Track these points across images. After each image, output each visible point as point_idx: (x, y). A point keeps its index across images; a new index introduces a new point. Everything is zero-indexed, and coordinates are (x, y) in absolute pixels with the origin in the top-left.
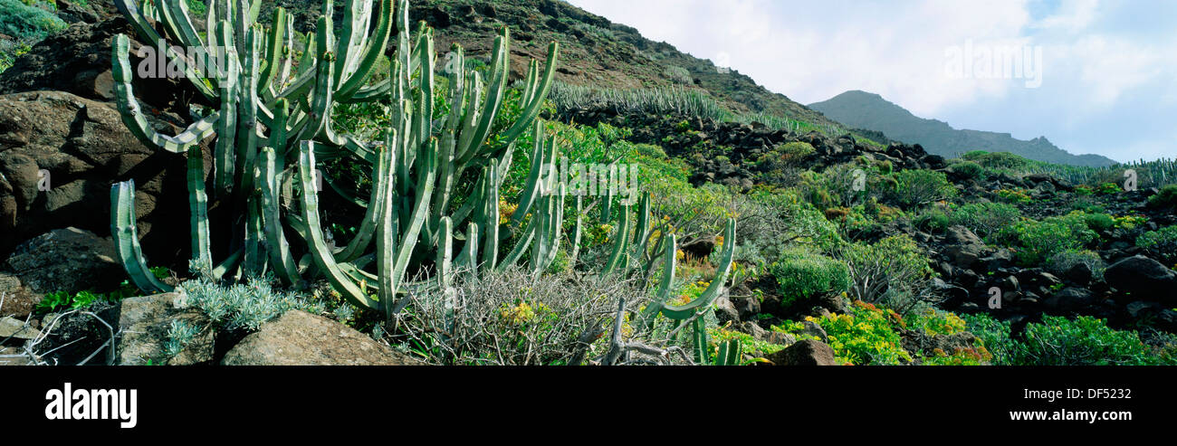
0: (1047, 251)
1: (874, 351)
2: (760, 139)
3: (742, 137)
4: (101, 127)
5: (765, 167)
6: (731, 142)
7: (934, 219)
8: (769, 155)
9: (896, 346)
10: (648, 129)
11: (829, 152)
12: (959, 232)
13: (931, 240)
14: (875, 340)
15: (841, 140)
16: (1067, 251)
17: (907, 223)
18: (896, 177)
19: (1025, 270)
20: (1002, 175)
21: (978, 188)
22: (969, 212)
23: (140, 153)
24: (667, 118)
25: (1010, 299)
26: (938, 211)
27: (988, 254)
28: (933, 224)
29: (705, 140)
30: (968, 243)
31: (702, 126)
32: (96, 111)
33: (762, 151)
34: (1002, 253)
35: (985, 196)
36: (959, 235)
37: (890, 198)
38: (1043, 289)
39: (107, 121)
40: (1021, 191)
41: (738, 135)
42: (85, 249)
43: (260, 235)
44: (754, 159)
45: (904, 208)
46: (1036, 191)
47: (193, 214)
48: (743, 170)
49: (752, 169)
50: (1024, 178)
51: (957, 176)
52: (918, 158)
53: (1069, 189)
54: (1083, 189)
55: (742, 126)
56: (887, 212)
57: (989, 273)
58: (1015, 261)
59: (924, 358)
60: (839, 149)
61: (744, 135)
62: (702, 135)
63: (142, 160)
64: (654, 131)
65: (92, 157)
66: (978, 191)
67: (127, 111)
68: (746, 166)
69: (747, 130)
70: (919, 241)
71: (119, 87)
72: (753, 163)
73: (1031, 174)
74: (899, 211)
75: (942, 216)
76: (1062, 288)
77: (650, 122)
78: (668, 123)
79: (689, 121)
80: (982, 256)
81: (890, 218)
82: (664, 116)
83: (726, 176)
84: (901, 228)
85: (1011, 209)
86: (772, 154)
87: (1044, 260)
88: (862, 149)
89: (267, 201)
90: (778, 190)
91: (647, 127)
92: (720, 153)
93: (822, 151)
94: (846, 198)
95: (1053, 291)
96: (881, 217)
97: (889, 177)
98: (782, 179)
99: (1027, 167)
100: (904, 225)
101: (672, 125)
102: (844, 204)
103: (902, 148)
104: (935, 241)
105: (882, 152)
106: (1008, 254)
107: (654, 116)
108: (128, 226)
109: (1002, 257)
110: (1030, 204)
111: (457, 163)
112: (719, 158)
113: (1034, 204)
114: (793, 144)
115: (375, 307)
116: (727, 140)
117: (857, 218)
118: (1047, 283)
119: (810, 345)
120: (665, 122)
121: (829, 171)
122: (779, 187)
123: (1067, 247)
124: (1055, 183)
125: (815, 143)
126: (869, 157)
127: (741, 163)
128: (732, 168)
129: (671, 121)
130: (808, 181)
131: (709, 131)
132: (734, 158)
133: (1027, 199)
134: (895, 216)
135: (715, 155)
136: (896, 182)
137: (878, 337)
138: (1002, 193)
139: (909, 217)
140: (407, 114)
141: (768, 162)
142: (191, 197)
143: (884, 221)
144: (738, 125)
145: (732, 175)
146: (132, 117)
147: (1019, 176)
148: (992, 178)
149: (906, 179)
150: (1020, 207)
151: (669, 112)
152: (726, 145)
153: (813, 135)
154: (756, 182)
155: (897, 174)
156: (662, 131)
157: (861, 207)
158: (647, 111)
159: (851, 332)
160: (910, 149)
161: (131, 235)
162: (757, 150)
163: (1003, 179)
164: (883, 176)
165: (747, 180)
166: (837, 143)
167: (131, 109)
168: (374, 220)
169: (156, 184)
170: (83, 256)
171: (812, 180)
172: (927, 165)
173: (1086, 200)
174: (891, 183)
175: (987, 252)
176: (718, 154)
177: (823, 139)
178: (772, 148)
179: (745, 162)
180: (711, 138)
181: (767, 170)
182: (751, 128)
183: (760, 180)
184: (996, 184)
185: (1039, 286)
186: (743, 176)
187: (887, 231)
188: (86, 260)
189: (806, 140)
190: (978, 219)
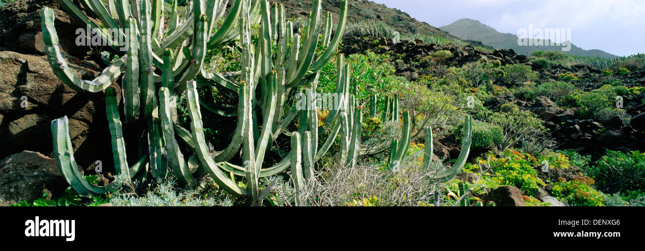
0: (594, 109)
1: (523, 180)
2: (421, 49)
3: (410, 49)
4: (39, 77)
5: (424, 65)
6: (404, 51)
7: (526, 93)
8: (426, 58)
9: (535, 177)
10: (356, 46)
11: (460, 55)
12: (544, 100)
13: (526, 105)
14: (522, 173)
15: (466, 48)
16: (606, 109)
17: (511, 95)
18: (503, 69)
19: (583, 121)
20: (560, 65)
21: (547, 73)
22: (546, 87)
23: (70, 92)
24: (366, 39)
25: (575, 138)
26: (528, 87)
27: (561, 112)
28: (526, 96)
29: (389, 51)
30: (550, 106)
31: (386, 43)
32: (35, 65)
33: (422, 56)
34: (569, 111)
35: (552, 78)
36: (543, 101)
37: (500, 81)
38: (594, 131)
39: (44, 71)
40: (571, 74)
41: (408, 47)
42: (36, 167)
43: (162, 150)
44: (418, 61)
45: (509, 86)
46: (580, 73)
47: (112, 137)
48: (412, 67)
49: (417, 67)
50: (571, 66)
51: (535, 67)
52: (512, 57)
53: (598, 72)
54: (607, 71)
55: (409, 42)
56: (498, 89)
57: (562, 123)
58: (577, 115)
59: (552, 183)
60: (466, 54)
61: (411, 47)
62: (387, 48)
63: (71, 97)
64: (359, 46)
65: (35, 99)
66: (548, 75)
67: (57, 67)
68: (413, 65)
69: (413, 44)
70: (519, 106)
71: (50, 49)
72: (417, 63)
73: (576, 64)
74: (505, 88)
75: (531, 90)
76: (605, 131)
77: (357, 42)
78: (367, 42)
79: (379, 40)
80: (558, 113)
81: (501, 93)
82: (364, 38)
83: (403, 71)
84: (507, 98)
85: (569, 85)
86: (428, 58)
87: (592, 114)
88: (479, 53)
89: (166, 127)
90: (433, 78)
91: (356, 44)
92: (398, 58)
93: (456, 55)
94: (475, 82)
95: (599, 132)
96: (495, 92)
97: (498, 69)
98: (434, 72)
99: (568, 59)
100: (510, 97)
101: (370, 43)
102: (474, 86)
103: (502, 51)
104: (529, 105)
105: (491, 54)
106: (573, 112)
107: (359, 38)
108: (66, 150)
109: (569, 113)
110: (577, 81)
111: (287, 86)
112: (398, 61)
113: (580, 81)
114: (441, 51)
115: (245, 194)
116: (401, 50)
117: (483, 94)
118: (596, 128)
119: (509, 190)
120: (365, 41)
121: (465, 67)
122: (433, 76)
123: (605, 107)
124: (589, 68)
125: (452, 50)
126: (484, 57)
127: (410, 63)
128: (405, 66)
129: (369, 40)
130: (453, 73)
131: (391, 46)
132: (406, 60)
133: (576, 79)
134: (504, 92)
135: (395, 59)
136: (503, 72)
137: (524, 172)
138: (561, 75)
139: (512, 92)
140: (252, 54)
141: (426, 62)
142: (110, 125)
143: (498, 94)
144: (407, 42)
145: (406, 70)
146: (61, 71)
147: (569, 65)
148: (554, 67)
149: (508, 70)
150: (573, 83)
151: (367, 35)
152: (401, 53)
153: (450, 46)
154: (420, 74)
155: (503, 67)
156: (364, 47)
157: (484, 87)
158: (354, 35)
159: (506, 168)
160: (507, 52)
161: (69, 157)
162: (419, 56)
163: (560, 66)
164: (495, 69)
165: (415, 73)
166: (464, 49)
167: (60, 65)
168: (242, 135)
169: (83, 113)
170: (36, 173)
171: (456, 73)
172: (517, 60)
173: (610, 78)
174: (500, 72)
175: (560, 111)
176: (397, 59)
177: (456, 48)
178: (428, 55)
179: (412, 63)
180: (392, 49)
181: (426, 67)
182: (415, 43)
183: (422, 73)
184: (558, 70)
185: (592, 130)
186: (412, 71)
187: (500, 100)
188: (37, 176)
189: (447, 49)
190: (550, 91)
